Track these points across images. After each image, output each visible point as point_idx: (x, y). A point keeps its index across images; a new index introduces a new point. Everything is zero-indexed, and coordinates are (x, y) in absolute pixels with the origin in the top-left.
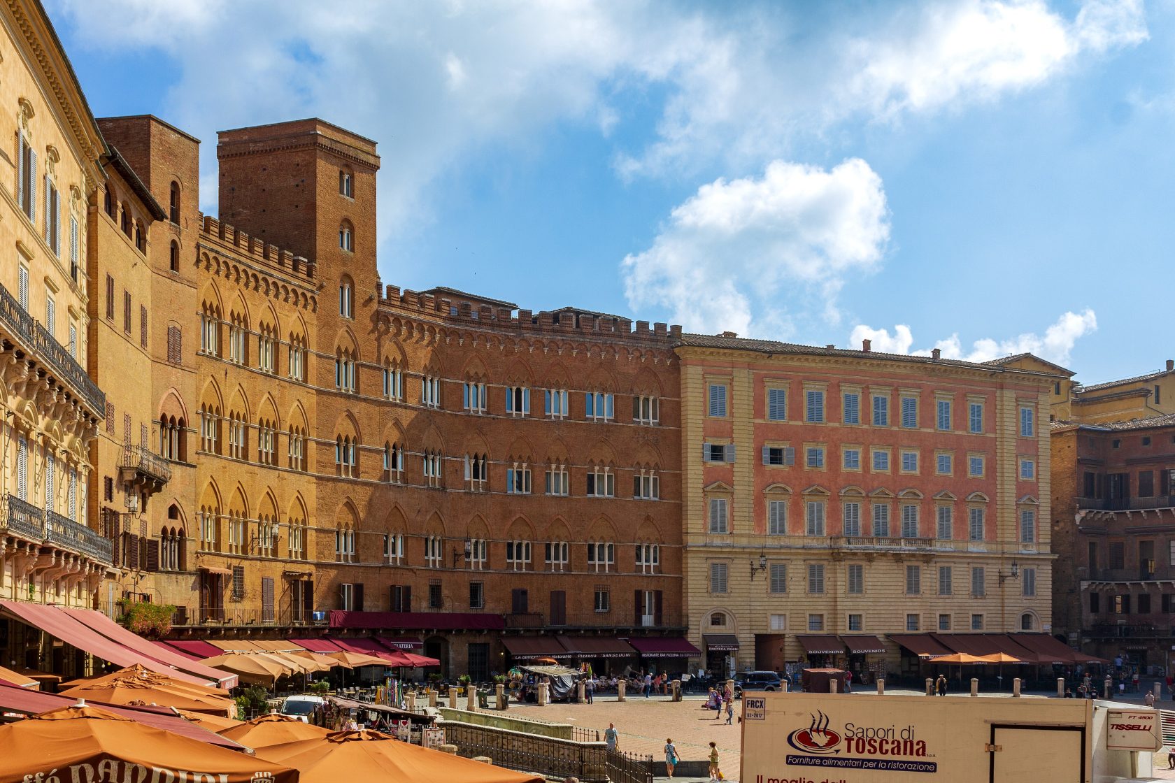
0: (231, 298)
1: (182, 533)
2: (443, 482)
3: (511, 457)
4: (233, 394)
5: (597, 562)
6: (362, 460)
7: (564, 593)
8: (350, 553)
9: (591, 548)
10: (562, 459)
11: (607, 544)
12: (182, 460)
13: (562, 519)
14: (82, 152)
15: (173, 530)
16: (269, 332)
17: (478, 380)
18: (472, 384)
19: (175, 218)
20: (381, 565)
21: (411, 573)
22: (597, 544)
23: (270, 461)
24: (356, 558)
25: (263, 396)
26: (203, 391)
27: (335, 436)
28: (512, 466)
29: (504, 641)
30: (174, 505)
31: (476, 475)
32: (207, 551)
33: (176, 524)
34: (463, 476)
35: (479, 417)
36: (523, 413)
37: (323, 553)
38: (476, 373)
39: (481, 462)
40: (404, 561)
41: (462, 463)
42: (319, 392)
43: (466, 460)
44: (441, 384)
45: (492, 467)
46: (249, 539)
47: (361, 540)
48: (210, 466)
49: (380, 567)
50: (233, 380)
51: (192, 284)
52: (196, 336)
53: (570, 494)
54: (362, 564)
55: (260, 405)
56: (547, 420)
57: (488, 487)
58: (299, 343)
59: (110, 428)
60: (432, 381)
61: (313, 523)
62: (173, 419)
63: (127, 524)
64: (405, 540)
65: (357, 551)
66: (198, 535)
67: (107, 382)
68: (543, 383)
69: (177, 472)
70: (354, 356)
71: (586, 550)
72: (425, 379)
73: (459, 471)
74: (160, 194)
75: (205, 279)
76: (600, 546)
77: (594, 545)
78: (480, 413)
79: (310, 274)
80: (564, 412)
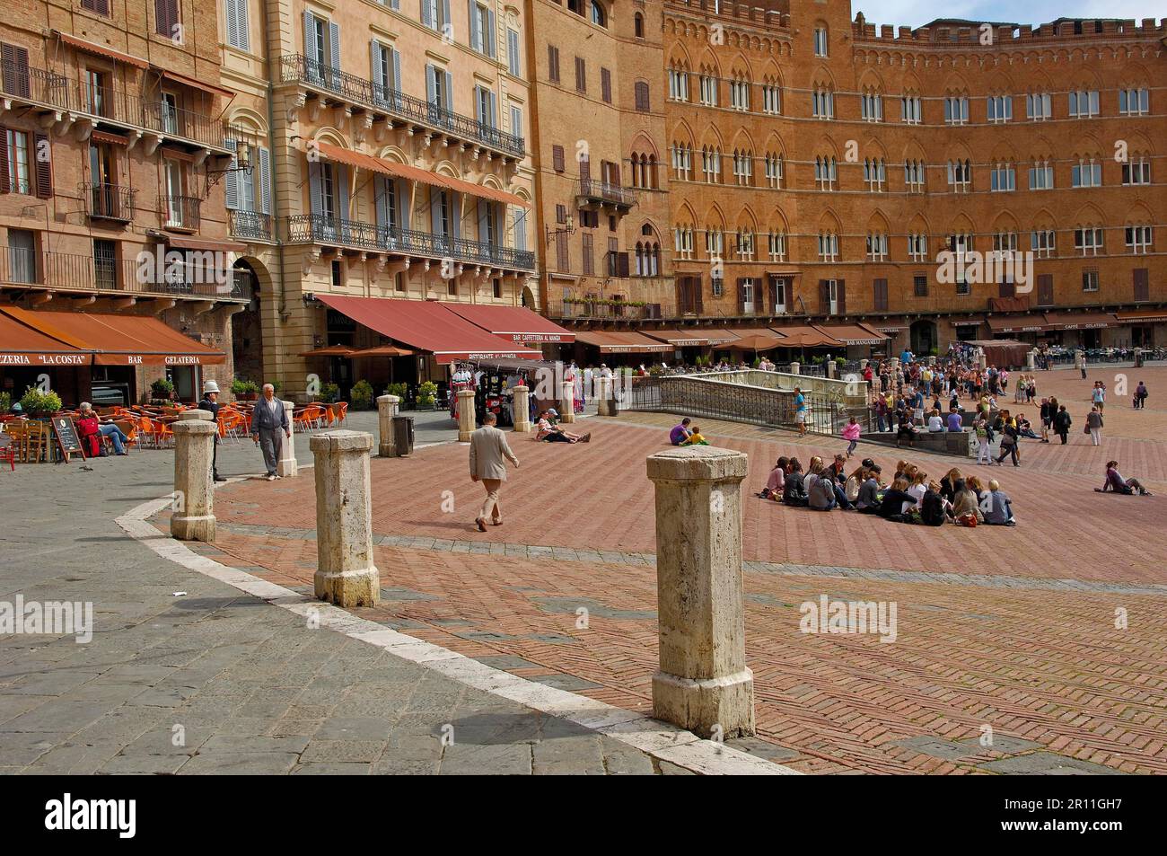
0: (700, 53)
1: (656, 245)
2: (926, 188)
3: (994, 159)
4: (705, 131)
5: (1085, 247)
6: (842, 175)
7: (1051, 276)
8: (833, 254)
9: (1079, 234)
10: (1046, 156)
11: (1095, 229)
12: (655, 188)
13: (1047, 210)
15: (648, 245)
16: (742, 77)
17: (960, 94)
18: (953, 98)
20: (864, 262)
21: (894, 268)
22: (1084, 230)
23: (747, 183)
24: (839, 258)
25: (736, 130)
26: (673, 131)
27: (814, 157)
28: (995, 167)
29: (989, 321)
30: (647, 224)
31: (959, 178)
32: (683, 259)
33: (651, 240)
34: (946, 180)
35: (961, 127)
36: (1005, 118)
37: (805, 256)
38: (957, 89)
39: (964, 167)
40: (888, 257)
41: (944, 170)
42: (797, 123)
43: (949, 166)
44: (922, 102)
45: (975, 171)
46: (728, 248)
47: (844, 243)
48: (683, 191)
49: (863, 265)
50: (705, 121)
51: (658, 46)
52: (664, 89)
53: (1055, 187)
54: (844, 262)
55: (735, 138)
56: (1028, 122)
57: (971, 188)
58: (773, 84)
59: (559, 166)
60: (912, 100)
61: (794, 233)
62: (643, 156)
64: (888, 239)
65: (840, 252)
66: (672, 249)
67: (552, 131)
68: (1024, 90)
69: (649, 198)
70: (831, 88)
71: (1073, 236)
72: (904, 100)
73: (942, 176)
75: (672, 40)
76: (1087, 232)
77: (1081, 231)
78: (962, 124)
79: (783, 25)
80: (1047, 114)
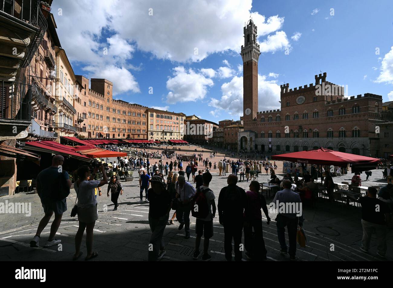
0: (93, 99)
1: (86, 127)
2: (120, 122)
3: (128, 120)
4: (93, 110)
5: (138, 132)
6: (110, 119)
10: (134, 120)
12: (86, 118)
13: (134, 127)
14: (73, 80)
15: (84, 127)
16: (98, 103)
19: (85, 89)
23: (98, 119)
26: (89, 110)
27: (106, 116)
30: (84, 124)
31: (124, 122)
35: (125, 115)
36: (130, 115)
38: (124, 110)
42: (105, 111)
44: (120, 111)
46: (95, 128)
47: (110, 128)
48: (89, 119)
51: (87, 97)
52: (88, 103)
53: (135, 124)
55: (97, 112)
56: (133, 116)
57: (126, 123)
58: (102, 105)
59: (76, 114)
62: (84, 113)
63: (78, 126)
64: (115, 129)
65: (109, 130)
66: (88, 128)
67: (75, 108)
68: (132, 112)
69: (85, 119)
70: (109, 107)
72: (118, 110)
73: (122, 121)
74: (83, 85)
75: (89, 96)
77: (138, 130)
79: (103, 97)
80: (135, 115)
